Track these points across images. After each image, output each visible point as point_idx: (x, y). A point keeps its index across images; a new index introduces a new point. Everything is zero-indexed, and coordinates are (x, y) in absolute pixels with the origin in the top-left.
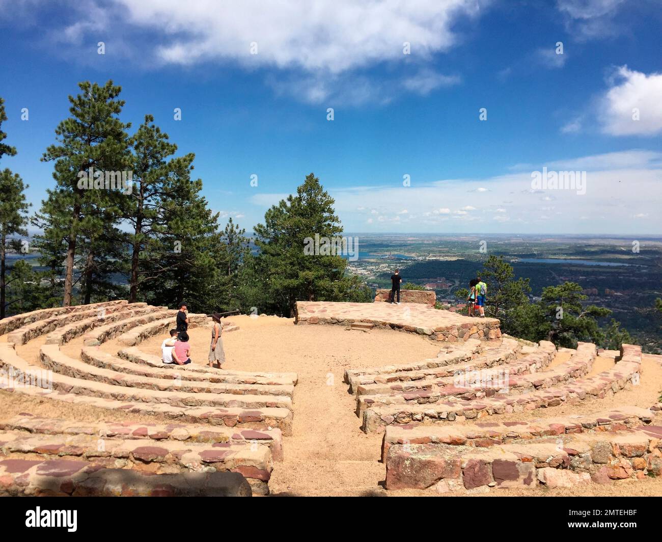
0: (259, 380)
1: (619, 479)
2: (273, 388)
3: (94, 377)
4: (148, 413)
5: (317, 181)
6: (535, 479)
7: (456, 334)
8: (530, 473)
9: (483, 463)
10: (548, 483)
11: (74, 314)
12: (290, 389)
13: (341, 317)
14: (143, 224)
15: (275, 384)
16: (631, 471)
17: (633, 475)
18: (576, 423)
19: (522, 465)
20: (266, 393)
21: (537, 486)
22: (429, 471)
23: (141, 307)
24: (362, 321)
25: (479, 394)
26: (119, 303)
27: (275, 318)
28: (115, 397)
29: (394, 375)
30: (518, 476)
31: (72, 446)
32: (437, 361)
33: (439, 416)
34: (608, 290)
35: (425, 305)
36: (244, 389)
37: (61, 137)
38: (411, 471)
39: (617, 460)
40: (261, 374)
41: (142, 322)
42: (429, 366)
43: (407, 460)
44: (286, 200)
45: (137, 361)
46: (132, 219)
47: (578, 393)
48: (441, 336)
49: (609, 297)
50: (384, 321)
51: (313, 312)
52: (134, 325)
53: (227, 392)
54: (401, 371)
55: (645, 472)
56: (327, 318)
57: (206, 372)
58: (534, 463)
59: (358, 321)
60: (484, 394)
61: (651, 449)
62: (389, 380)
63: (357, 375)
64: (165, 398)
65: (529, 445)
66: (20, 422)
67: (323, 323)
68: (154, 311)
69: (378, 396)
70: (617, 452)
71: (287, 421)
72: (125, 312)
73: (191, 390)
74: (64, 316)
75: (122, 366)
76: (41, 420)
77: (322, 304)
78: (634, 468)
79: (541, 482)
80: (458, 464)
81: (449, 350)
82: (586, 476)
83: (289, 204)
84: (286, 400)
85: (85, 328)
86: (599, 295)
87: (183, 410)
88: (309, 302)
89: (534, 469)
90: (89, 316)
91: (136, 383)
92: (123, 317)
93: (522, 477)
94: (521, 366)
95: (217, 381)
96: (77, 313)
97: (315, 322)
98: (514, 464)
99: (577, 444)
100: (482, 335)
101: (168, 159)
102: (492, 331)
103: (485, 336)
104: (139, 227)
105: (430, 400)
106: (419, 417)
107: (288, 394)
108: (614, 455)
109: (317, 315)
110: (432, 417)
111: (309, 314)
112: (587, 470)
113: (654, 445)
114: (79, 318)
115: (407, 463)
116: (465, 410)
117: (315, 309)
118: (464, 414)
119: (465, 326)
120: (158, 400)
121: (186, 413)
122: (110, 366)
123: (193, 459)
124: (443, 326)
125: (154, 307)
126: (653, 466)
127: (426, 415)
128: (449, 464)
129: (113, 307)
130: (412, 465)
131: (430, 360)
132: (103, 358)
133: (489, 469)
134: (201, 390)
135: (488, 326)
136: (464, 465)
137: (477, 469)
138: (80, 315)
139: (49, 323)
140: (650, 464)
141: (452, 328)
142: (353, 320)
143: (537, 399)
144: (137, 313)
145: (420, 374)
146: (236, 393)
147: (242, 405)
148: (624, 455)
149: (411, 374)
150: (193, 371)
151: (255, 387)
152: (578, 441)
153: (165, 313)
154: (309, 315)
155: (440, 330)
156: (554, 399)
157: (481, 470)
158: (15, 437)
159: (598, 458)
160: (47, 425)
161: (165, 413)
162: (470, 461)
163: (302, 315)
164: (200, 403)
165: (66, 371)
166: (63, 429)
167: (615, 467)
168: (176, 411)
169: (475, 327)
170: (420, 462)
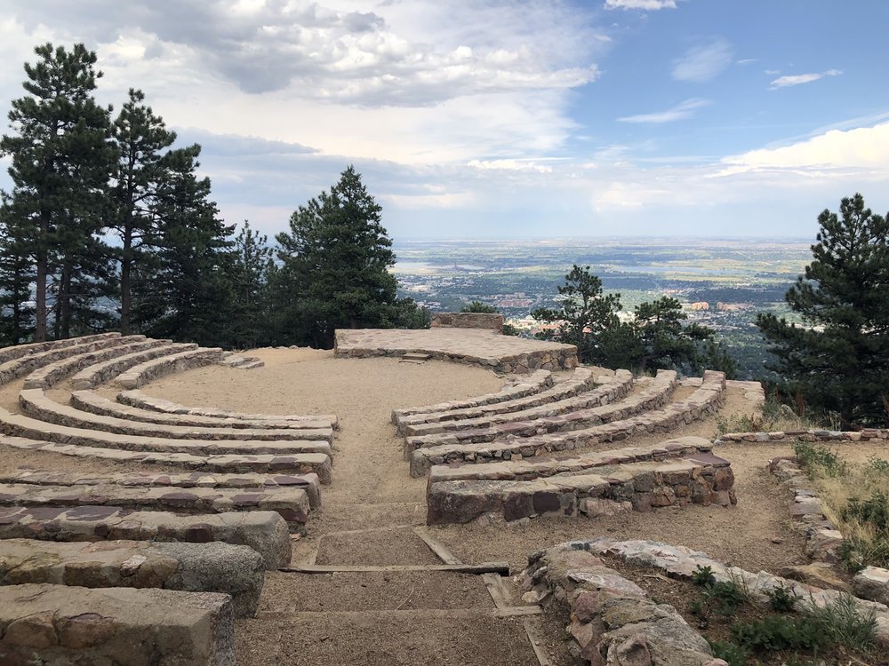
0: (290, 424)
1: (661, 506)
2: (308, 433)
3: (94, 426)
4: (165, 463)
5: (357, 178)
6: (576, 509)
7: (526, 364)
8: (572, 504)
9: (524, 495)
10: (589, 512)
11: (55, 351)
12: (328, 432)
13: (390, 347)
14: (133, 234)
15: (310, 428)
16: (673, 499)
17: (675, 502)
18: (631, 455)
19: (563, 495)
20: (300, 438)
21: (578, 515)
22: (470, 506)
23: (139, 340)
24: (415, 352)
25: (540, 430)
26: (110, 336)
27: (309, 351)
28: (123, 447)
29: (448, 413)
30: (559, 507)
31: (93, 496)
32: (499, 395)
33: (493, 456)
34: (720, 305)
35: (492, 331)
36: (274, 434)
37: (18, 124)
38: (452, 506)
39: (659, 488)
40: (295, 417)
41: (141, 360)
42: (489, 402)
43: (449, 496)
44: (317, 200)
45: (141, 406)
46: (118, 229)
47: (646, 426)
48: (508, 366)
49: (722, 313)
50: (442, 351)
51: (356, 342)
52: (131, 364)
53: (254, 438)
54: (456, 408)
55: (689, 499)
56: (373, 349)
57: (227, 417)
58: (575, 493)
59: (411, 352)
60: (546, 430)
61: (695, 476)
62: (443, 419)
63: (407, 414)
64: (183, 447)
65: (573, 477)
66: (21, 476)
67: (368, 355)
68: (155, 345)
69: (428, 436)
70: (659, 481)
71: (327, 466)
72: (119, 347)
73: (212, 438)
74: (43, 354)
75: (126, 413)
76: (46, 473)
77: (367, 333)
78: (677, 495)
79: (582, 512)
80: (500, 497)
81: (515, 383)
82: (628, 504)
83: (321, 205)
84: (325, 444)
85: (72, 368)
86: (710, 310)
87: (205, 459)
88: (350, 330)
89: (575, 500)
90: (74, 353)
91: (145, 431)
92: (117, 353)
93: (563, 508)
94: (591, 399)
95: (242, 427)
96: (59, 350)
97: (359, 354)
98: (555, 495)
99: (621, 474)
100: (556, 364)
101: (162, 152)
102: (568, 360)
103: (560, 365)
104: (128, 238)
105: (486, 439)
106: (471, 457)
107: (326, 438)
108: (657, 484)
109: (360, 346)
110: (485, 457)
111: (351, 344)
112: (629, 499)
113: (698, 473)
114: (62, 356)
115: (449, 499)
116: (522, 447)
117: (358, 338)
118: (520, 452)
119: (536, 354)
120: (174, 450)
121: (209, 462)
122: (109, 413)
123: (226, 504)
124: (510, 355)
125: (155, 341)
126: (696, 493)
127: (478, 454)
128: (491, 498)
129: (103, 341)
130: (453, 500)
131: (491, 396)
132: (100, 403)
133: (531, 501)
134: (224, 437)
135: (563, 354)
136: (505, 498)
137: (518, 502)
138: (62, 352)
139: (24, 363)
140: (693, 491)
141: (521, 357)
142: (405, 351)
143: (601, 433)
144: (134, 348)
145: (478, 410)
146: (264, 439)
147: (273, 451)
148: (667, 483)
149: (468, 412)
150: (211, 416)
151: (287, 432)
152: (622, 471)
153: (170, 347)
154: (350, 346)
155: (506, 360)
156: (619, 433)
157: (522, 502)
158: (25, 491)
159: (640, 487)
160: (53, 478)
161: (184, 462)
162: (512, 493)
163: (341, 346)
164: (223, 451)
165: (57, 419)
166: (73, 481)
167: (657, 495)
168: (198, 460)
169: (548, 356)
170: (462, 497)
